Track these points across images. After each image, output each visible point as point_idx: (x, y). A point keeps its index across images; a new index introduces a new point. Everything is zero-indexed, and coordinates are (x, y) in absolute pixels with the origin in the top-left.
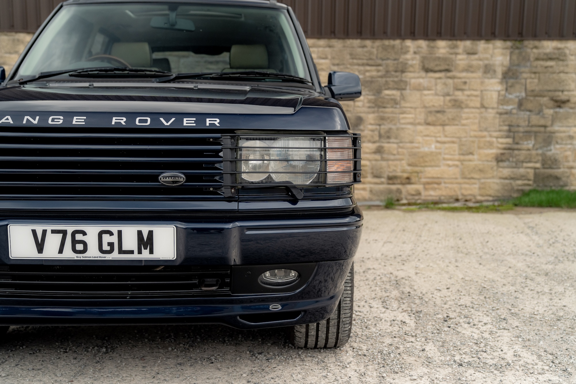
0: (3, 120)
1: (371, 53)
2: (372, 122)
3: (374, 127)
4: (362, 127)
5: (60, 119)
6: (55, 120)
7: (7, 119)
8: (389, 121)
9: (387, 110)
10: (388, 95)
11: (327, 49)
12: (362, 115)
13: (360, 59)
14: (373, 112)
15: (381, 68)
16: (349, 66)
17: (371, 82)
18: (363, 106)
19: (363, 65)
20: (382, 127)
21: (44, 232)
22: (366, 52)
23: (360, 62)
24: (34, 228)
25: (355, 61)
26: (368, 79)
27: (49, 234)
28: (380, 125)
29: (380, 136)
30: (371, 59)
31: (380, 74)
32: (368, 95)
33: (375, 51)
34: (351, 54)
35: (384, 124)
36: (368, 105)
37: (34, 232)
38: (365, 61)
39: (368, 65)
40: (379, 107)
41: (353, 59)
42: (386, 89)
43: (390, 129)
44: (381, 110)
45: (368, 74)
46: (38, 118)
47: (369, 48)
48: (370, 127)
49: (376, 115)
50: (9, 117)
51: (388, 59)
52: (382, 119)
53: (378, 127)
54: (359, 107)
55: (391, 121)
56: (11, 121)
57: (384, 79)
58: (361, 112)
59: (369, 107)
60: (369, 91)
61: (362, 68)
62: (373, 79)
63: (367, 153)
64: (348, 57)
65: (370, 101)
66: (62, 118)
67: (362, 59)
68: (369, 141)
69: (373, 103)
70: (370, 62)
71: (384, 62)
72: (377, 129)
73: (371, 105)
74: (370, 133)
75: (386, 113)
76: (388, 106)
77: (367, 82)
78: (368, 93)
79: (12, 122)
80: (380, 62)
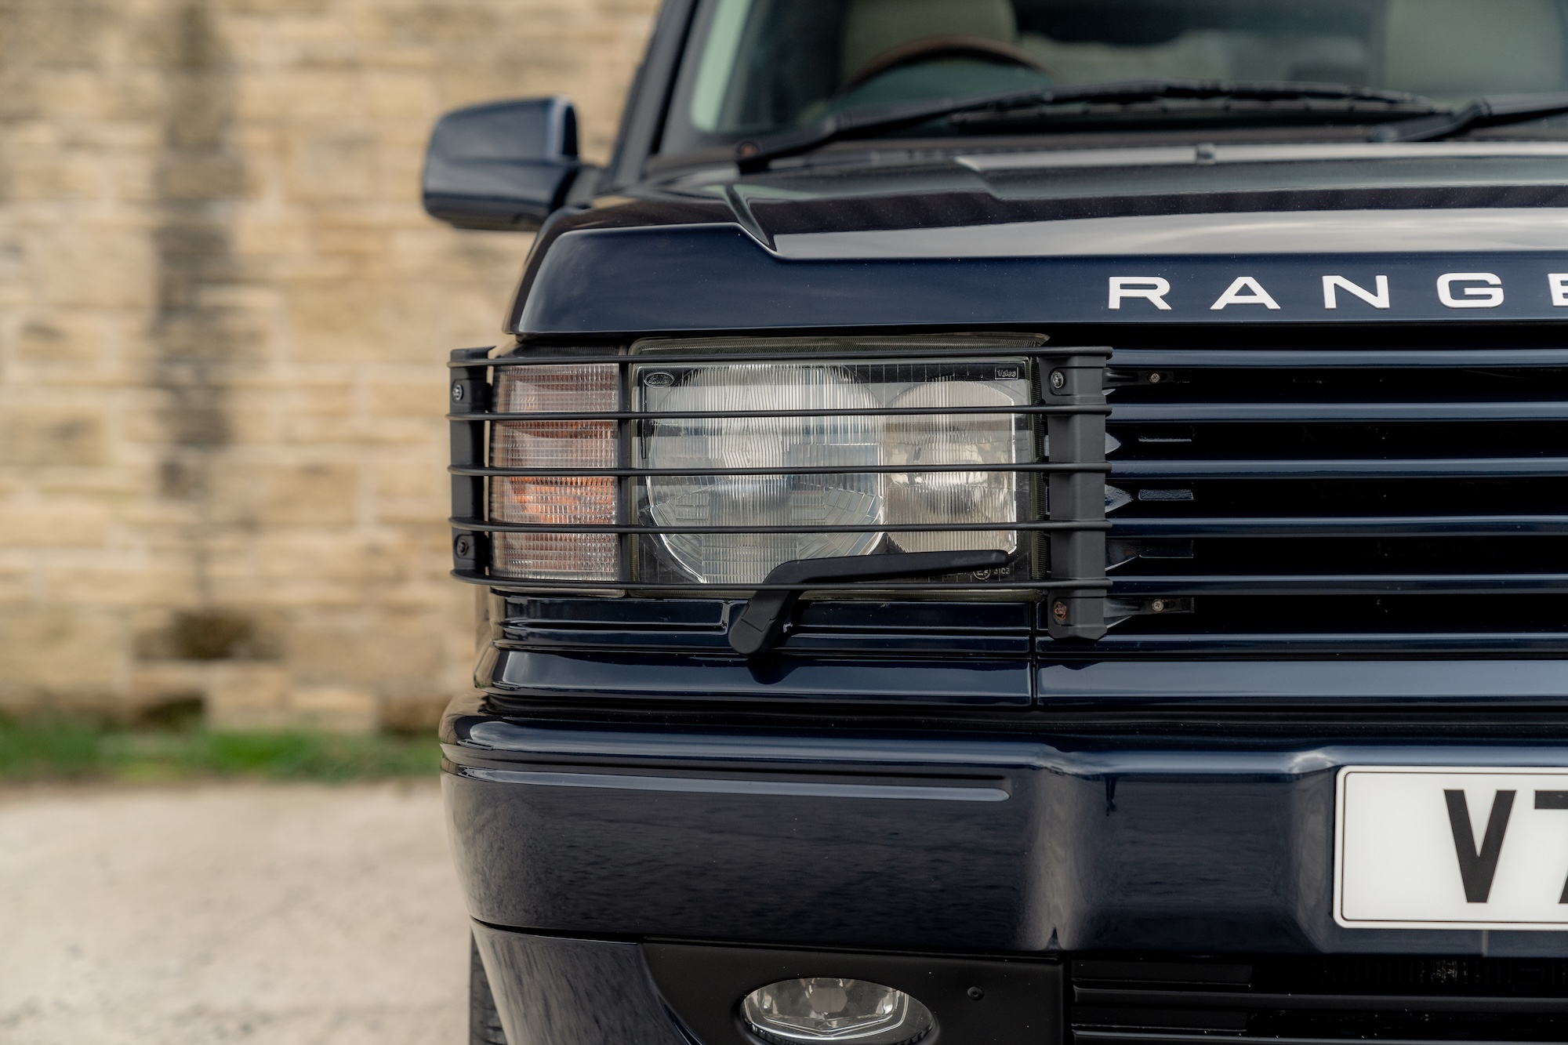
0: (1229, 297)
5: (1484, 284)
6: (1469, 291)
7: (1246, 291)
21: (1504, 801)
24: (1455, 782)
27: (1523, 809)
37: (1456, 801)
46: (1382, 281)
50: (1251, 282)
56: (1262, 297)
66: (1493, 279)
79: (1272, 304)
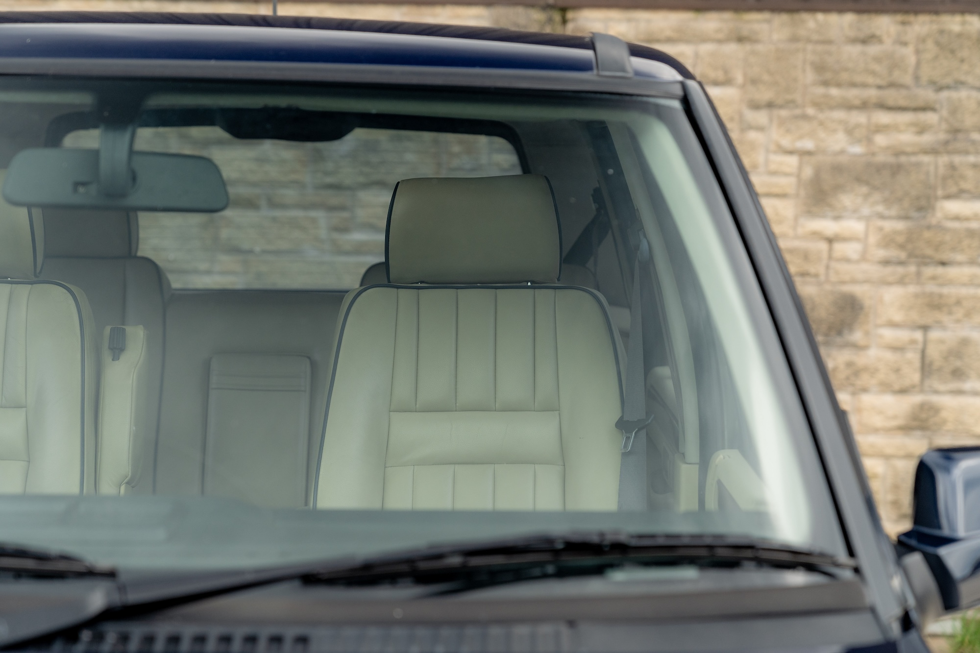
1: (895, 64)
2: (898, 317)
3: (903, 335)
4: (857, 336)
8: (959, 313)
9: (952, 272)
10: (957, 218)
11: (732, 48)
12: (858, 290)
13: (853, 85)
14: (901, 281)
15: (931, 118)
16: (810, 111)
17: (896, 170)
18: (864, 258)
19: (864, 106)
20: (934, 335)
22: (877, 59)
23: (853, 94)
25: (834, 92)
26: (881, 158)
28: (925, 328)
29: (926, 368)
30: (892, 85)
31: (927, 139)
32: (882, 217)
33: (908, 53)
34: (820, 68)
35: (942, 326)
36: (882, 253)
38: (872, 94)
39: (883, 106)
40: (924, 261)
41: (826, 83)
42: (948, 197)
43: (965, 342)
44: (929, 271)
45: (881, 140)
47: (888, 45)
48: (889, 334)
49: (912, 289)
51: (959, 84)
52: (936, 304)
53: (918, 335)
54: (847, 260)
55: (968, 314)
57: (943, 160)
58: (854, 281)
59: (886, 262)
60: (887, 202)
61: (860, 118)
62: (903, 159)
63: (876, 430)
64: (810, 76)
65: (888, 241)
67: (865, 85)
68: (886, 387)
69: (902, 247)
70: (892, 96)
71: (945, 94)
72: (913, 342)
73: (893, 253)
74: (889, 356)
75: (950, 282)
76: (959, 257)
77: (879, 168)
78: (880, 208)
80: (927, 95)
